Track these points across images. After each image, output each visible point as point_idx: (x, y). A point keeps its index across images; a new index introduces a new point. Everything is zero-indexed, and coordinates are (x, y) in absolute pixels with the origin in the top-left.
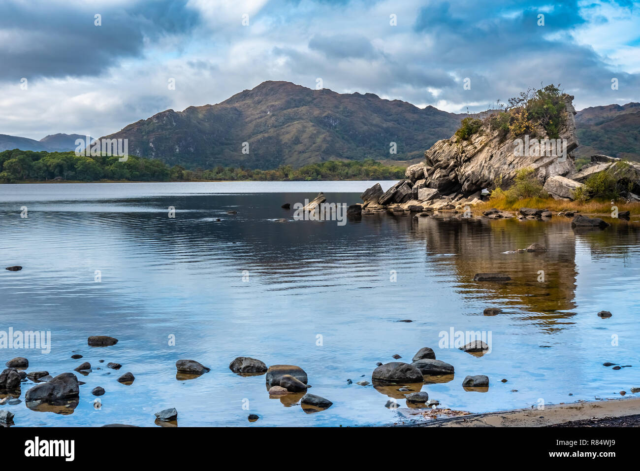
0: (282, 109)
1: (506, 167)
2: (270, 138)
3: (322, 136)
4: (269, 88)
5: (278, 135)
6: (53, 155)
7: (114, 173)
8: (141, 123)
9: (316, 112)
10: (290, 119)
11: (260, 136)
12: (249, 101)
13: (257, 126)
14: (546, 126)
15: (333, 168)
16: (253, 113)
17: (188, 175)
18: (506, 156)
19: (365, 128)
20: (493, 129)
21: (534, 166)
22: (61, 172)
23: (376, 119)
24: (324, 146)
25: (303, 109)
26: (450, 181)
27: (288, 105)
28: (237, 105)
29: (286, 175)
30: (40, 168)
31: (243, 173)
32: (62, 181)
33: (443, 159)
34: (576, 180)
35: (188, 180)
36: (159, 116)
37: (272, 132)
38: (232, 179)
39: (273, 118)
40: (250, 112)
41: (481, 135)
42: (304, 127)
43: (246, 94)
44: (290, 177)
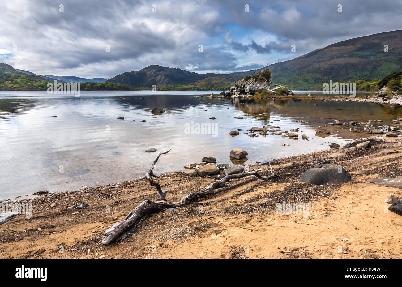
0: (156, 72)
1: (257, 87)
2: (153, 79)
3: (166, 79)
4: (153, 67)
5: (155, 79)
6: (99, 83)
7: (115, 88)
8: (120, 75)
9: (165, 73)
10: (158, 75)
11: (151, 79)
12: (147, 70)
13: (150, 76)
14: (266, 78)
15: (171, 87)
16: (149, 73)
17: (134, 89)
18: (257, 85)
19: (177, 77)
20: (254, 78)
21: (263, 87)
22: (101, 88)
23: (180, 75)
24: (167, 82)
25: (161, 72)
26: (242, 90)
27: (158, 71)
28: (144, 71)
29: (159, 89)
30: (96, 87)
31: (148, 88)
32: (102, 90)
33: (240, 85)
34: (273, 90)
35: (134, 90)
36: (124, 74)
37: (154, 78)
38: (146, 90)
39: (154, 75)
40: (148, 73)
41: (251, 80)
42: (162, 77)
43: (146, 68)
44: (160, 89)
